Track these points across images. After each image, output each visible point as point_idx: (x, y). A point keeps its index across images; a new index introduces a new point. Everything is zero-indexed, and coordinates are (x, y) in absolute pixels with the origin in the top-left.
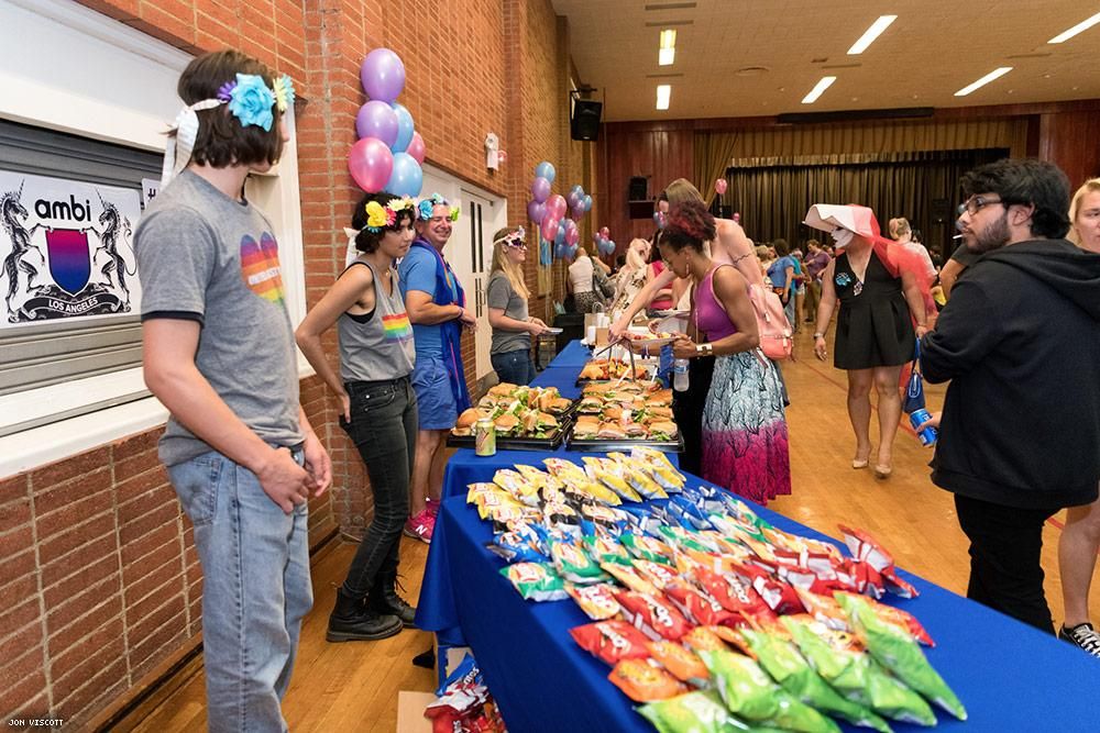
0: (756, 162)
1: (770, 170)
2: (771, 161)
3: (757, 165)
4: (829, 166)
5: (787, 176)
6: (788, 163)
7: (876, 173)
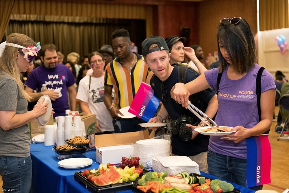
0: (24, 17)
1: (33, 22)
2: (33, 17)
3: (25, 19)
4: (64, 23)
5: (42, 27)
6: (42, 19)
7: (86, 28)
